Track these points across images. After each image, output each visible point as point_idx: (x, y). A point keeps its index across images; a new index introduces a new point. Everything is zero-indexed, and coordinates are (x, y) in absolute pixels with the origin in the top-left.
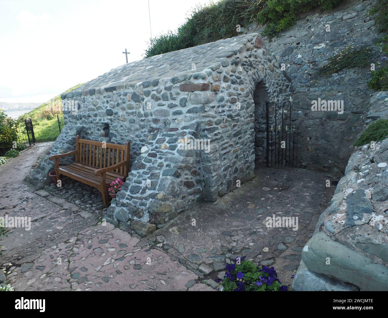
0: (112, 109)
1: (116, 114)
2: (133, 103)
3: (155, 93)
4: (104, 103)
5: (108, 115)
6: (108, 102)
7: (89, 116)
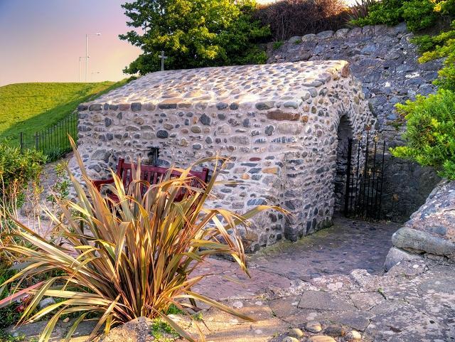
0: (168, 131)
1: (174, 136)
2: (200, 126)
3: (233, 117)
4: (154, 122)
5: (159, 137)
6: (161, 122)
7: (126, 136)
